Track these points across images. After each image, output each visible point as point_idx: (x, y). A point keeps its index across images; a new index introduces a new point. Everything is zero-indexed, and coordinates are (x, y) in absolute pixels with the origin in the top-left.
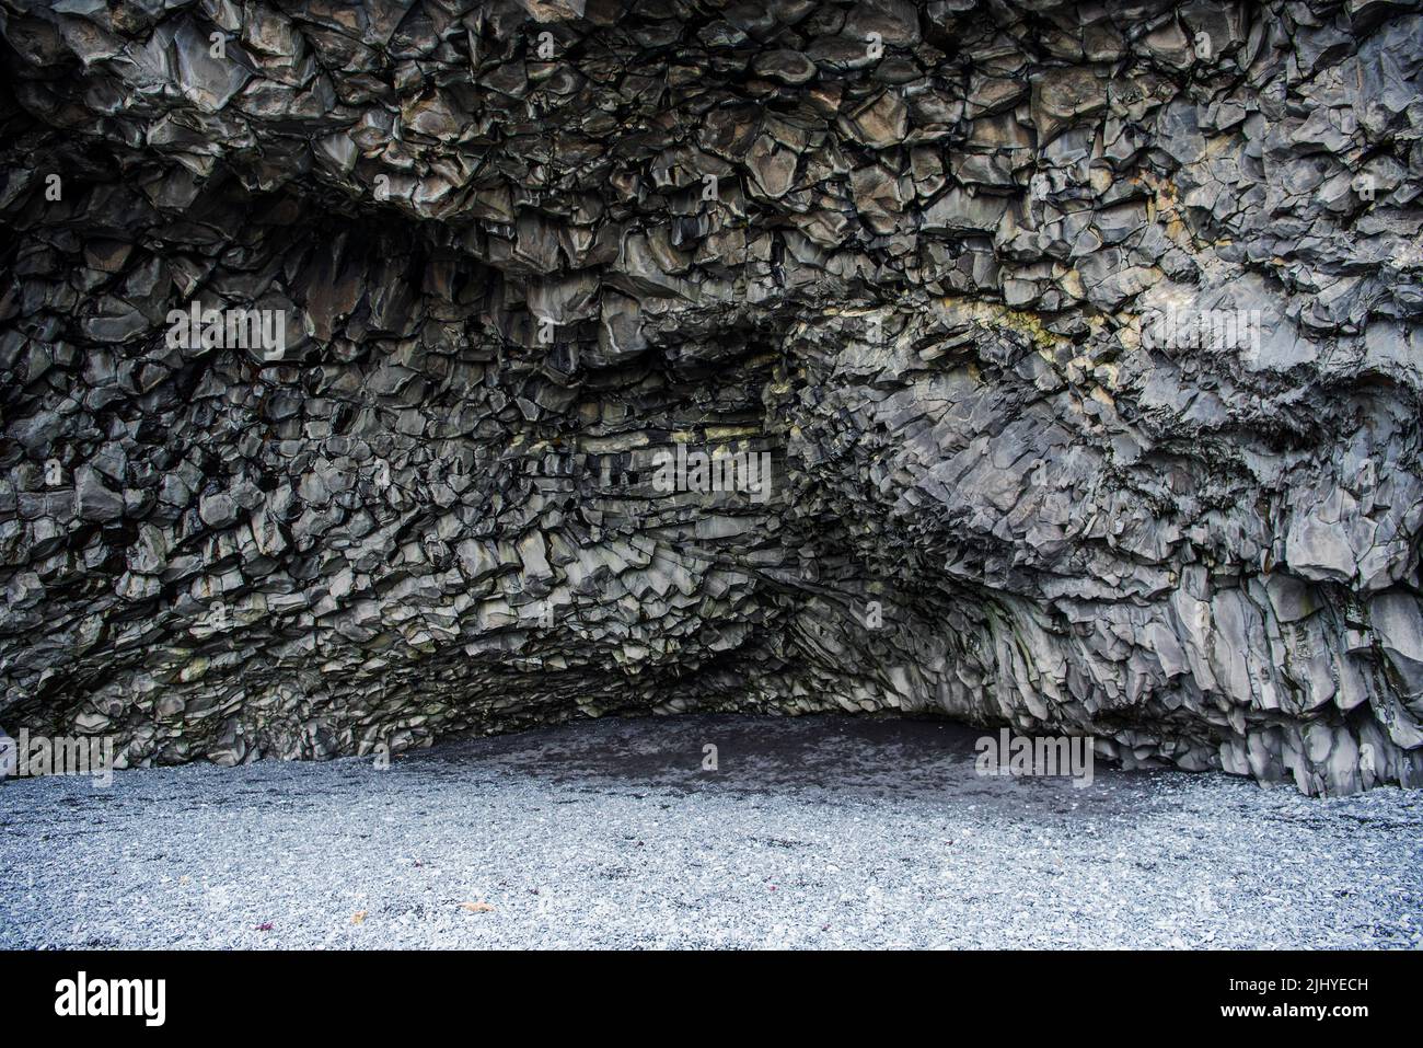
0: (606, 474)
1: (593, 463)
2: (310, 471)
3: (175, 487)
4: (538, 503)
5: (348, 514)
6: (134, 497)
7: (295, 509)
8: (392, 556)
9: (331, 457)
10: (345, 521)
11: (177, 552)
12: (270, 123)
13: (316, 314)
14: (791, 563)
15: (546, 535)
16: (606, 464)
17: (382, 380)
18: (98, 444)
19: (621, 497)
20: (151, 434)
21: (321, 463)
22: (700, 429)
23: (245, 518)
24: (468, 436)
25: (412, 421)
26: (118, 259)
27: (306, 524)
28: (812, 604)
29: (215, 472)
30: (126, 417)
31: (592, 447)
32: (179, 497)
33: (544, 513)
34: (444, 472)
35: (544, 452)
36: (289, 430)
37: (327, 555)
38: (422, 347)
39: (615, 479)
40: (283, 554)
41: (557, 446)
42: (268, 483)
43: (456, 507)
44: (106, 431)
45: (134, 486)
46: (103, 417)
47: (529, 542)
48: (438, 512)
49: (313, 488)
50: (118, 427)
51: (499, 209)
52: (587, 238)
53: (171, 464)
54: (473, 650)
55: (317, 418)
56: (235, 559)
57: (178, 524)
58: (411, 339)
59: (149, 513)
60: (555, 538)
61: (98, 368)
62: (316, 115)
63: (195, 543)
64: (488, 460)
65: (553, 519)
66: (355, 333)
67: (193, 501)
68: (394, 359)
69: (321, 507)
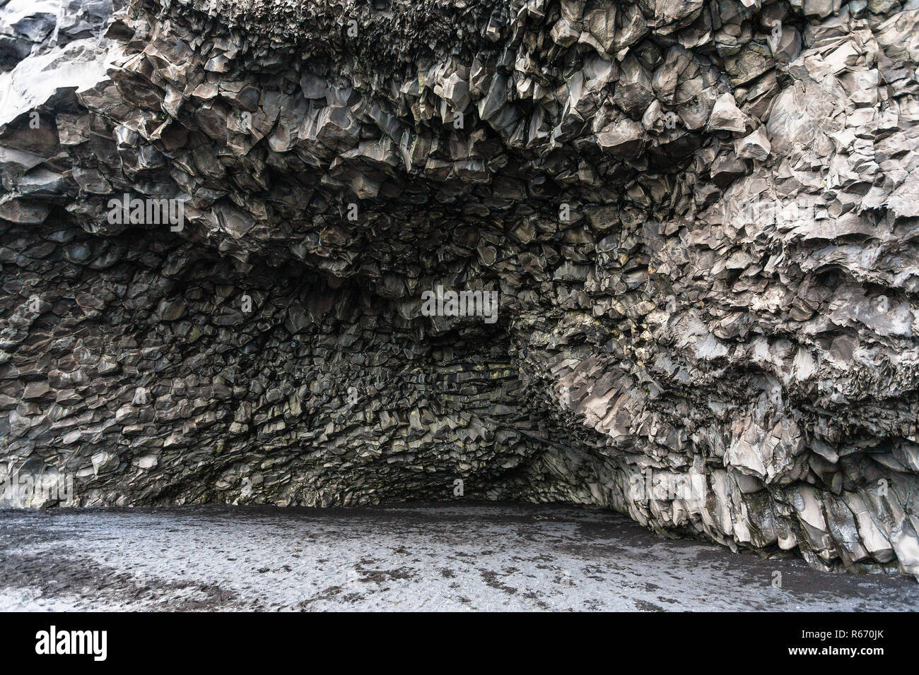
0: (445, 383)
1: (440, 378)
2: (315, 379)
3: (256, 386)
4: (416, 395)
5: (331, 398)
6: (237, 390)
7: (307, 396)
8: (350, 418)
9: (324, 373)
10: (329, 402)
11: (257, 413)
12: (265, 242)
13: (314, 312)
14: (535, 428)
15: (421, 410)
16: (446, 378)
17: (343, 341)
18: (223, 367)
19: (455, 394)
20: (244, 365)
21: (320, 376)
22: (486, 364)
23: (287, 399)
24: (383, 365)
25: (360, 358)
26: (229, 291)
27: (311, 403)
28: (549, 448)
29: (274, 379)
30: (235, 356)
31: (440, 371)
32: (258, 390)
33: (420, 399)
34: (372, 382)
35: (418, 372)
36: (307, 361)
37: (322, 416)
38: (359, 326)
39: (450, 386)
40: (301, 415)
41: (424, 370)
42: (297, 384)
43: (378, 396)
44: (226, 361)
45: (238, 385)
46: (225, 355)
47: (413, 413)
48: (370, 399)
49: (315, 387)
50: (232, 361)
51: (374, 273)
52: (415, 282)
53: (255, 375)
54: (390, 461)
55: (318, 356)
56: (281, 417)
57: (257, 401)
58: (355, 324)
59: (244, 397)
60: (425, 411)
61: (223, 336)
62: (283, 237)
63: (266, 408)
64: (392, 376)
65: (422, 404)
66: (331, 321)
67: (264, 392)
68: (349, 332)
69: (319, 395)
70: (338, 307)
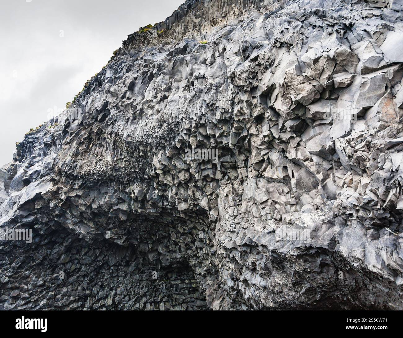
0: (174, 289)
1: (172, 286)
2: (119, 287)
3: (95, 290)
4: (162, 295)
5: (125, 296)
6: (87, 292)
7: (115, 295)
8: (133, 306)
9: (123, 284)
10: (124, 298)
11: (94, 303)
13: (119, 257)
15: (165, 302)
16: (175, 286)
17: (131, 269)
18: (82, 281)
19: (179, 294)
20: (91, 281)
21: (121, 285)
22: (190, 280)
23: (107, 297)
24: (147, 280)
25: (137, 277)
26: (86, 250)
27: (116, 299)
29: (102, 287)
30: (88, 277)
31: (173, 283)
32: (95, 292)
33: (164, 297)
34: (142, 288)
35: (163, 283)
36: (116, 279)
37: (121, 305)
38: (136, 263)
39: (176, 290)
40: (112, 305)
41: (165, 282)
42: (112, 289)
43: (145, 295)
44: (84, 279)
45: (88, 290)
46: (84, 276)
47: (161, 304)
48: (142, 297)
49: (119, 291)
50: (86, 279)
51: (135, 242)
52: (151, 245)
53: (95, 285)
55: (120, 276)
56: (104, 305)
57: (95, 297)
58: (134, 261)
59: (90, 295)
60: (166, 303)
61: (83, 268)
63: (98, 301)
64: (151, 285)
65: (165, 299)
66: (124, 260)
67: (98, 293)
68: (132, 265)
69: (120, 295)
70: (127, 254)
